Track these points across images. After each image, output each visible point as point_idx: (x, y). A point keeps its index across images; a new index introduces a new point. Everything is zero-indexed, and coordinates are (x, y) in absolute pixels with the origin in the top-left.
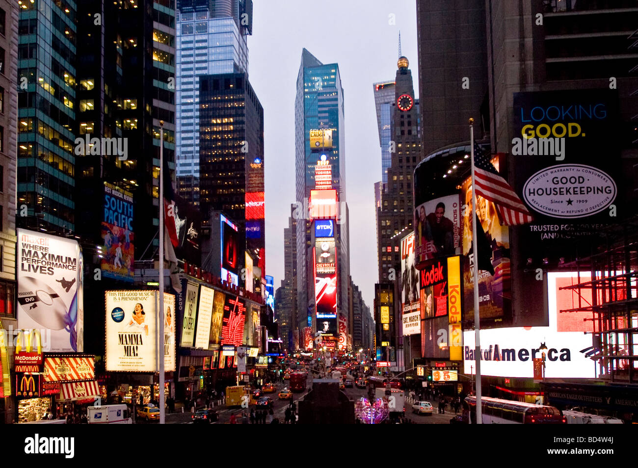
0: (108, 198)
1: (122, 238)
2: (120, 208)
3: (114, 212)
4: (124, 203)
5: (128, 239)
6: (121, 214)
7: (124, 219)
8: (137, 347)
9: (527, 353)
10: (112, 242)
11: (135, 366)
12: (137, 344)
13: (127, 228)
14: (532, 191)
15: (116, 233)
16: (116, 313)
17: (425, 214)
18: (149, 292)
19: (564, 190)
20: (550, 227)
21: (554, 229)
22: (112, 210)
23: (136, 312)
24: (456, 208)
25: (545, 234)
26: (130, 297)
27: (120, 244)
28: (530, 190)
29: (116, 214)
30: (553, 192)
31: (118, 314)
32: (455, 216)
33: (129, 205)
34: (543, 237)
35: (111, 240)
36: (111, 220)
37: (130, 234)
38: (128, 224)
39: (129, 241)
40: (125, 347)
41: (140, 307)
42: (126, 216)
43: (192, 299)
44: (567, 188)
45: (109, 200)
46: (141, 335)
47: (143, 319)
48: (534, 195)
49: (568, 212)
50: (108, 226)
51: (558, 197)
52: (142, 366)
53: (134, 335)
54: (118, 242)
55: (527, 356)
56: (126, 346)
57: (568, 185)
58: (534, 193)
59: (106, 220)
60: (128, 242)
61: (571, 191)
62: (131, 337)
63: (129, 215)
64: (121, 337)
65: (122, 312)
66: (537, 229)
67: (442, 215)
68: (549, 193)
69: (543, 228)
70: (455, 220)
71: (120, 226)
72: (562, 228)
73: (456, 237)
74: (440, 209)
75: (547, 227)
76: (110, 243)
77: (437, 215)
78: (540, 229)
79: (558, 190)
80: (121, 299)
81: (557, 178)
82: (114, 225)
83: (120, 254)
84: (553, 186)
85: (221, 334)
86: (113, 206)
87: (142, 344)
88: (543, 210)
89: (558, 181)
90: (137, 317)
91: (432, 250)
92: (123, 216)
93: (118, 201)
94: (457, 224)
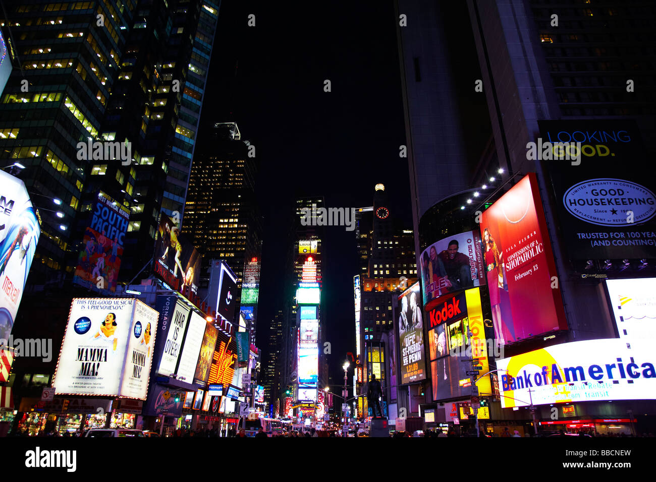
0: (100, 207)
1: (108, 249)
2: (112, 220)
3: (104, 221)
4: (118, 216)
5: (115, 252)
6: (112, 226)
7: (115, 232)
8: (99, 364)
9: (600, 370)
10: (94, 250)
11: (92, 387)
12: (100, 360)
13: (116, 241)
14: (572, 201)
15: (102, 242)
16: (80, 324)
17: (436, 253)
18: (127, 300)
19: (606, 201)
20: (598, 235)
21: (603, 236)
22: (102, 218)
23: (106, 322)
24: (470, 244)
25: (595, 241)
26: (102, 305)
27: (105, 254)
28: (570, 200)
29: (106, 223)
30: (594, 203)
31: (82, 326)
32: (470, 250)
33: (124, 220)
34: (593, 245)
35: (94, 247)
36: (99, 228)
37: (119, 248)
38: (118, 238)
39: (116, 254)
40: (83, 364)
41: (113, 317)
42: (117, 229)
43: (179, 322)
44: (608, 199)
45: (101, 209)
46: (106, 350)
47: (113, 331)
48: (576, 205)
49: (614, 220)
50: (94, 234)
51: (600, 207)
52: (100, 388)
53: (98, 350)
54: (103, 252)
55: (601, 374)
56: (85, 362)
57: (608, 196)
58: (575, 203)
59: (92, 226)
60: (114, 255)
61: (613, 201)
62: (93, 352)
63: (121, 229)
64: (80, 352)
65: (89, 322)
66: (586, 236)
67: (455, 251)
68: (590, 203)
69: (592, 236)
70: (471, 254)
71: (108, 236)
72: (611, 235)
73: (473, 269)
74: (453, 246)
75: (595, 235)
76: (93, 250)
77: (450, 252)
78: (589, 236)
79: (599, 201)
80: (90, 307)
81: (596, 190)
82: (101, 233)
83: (101, 265)
84: (594, 197)
85: (209, 372)
86: (105, 215)
87: (106, 360)
88: (588, 219)
89: (597, 193)
90: (106, 329)
91: (446, 285)
92: (114, 229)
93: (112, 212)
94: (473, 258)
